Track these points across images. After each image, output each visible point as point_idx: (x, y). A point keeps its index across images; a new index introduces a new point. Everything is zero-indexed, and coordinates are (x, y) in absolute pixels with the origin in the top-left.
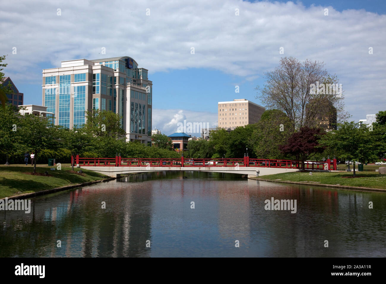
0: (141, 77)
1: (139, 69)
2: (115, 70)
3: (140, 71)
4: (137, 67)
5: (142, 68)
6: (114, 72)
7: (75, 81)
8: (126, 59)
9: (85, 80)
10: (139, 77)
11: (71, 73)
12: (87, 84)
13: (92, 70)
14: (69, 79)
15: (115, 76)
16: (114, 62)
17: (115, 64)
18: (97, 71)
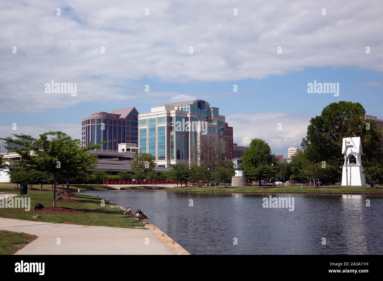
0: (212, 115)
1: (210, 109)
2: (188, 112)
3: (211, 109)
4: (209, 106)
5: (213, 107)
6: (187, 113)
7: (159, 123)
8: (198, 102)
9: (164, 122)
10: (211, 115)
11: (156, 117)
12: (166, 125)
13: (170, 114)
14: (155, 121)
15: (188, 117)
16: (187, 107)
17: (188, 108)
18: (173, 115)
